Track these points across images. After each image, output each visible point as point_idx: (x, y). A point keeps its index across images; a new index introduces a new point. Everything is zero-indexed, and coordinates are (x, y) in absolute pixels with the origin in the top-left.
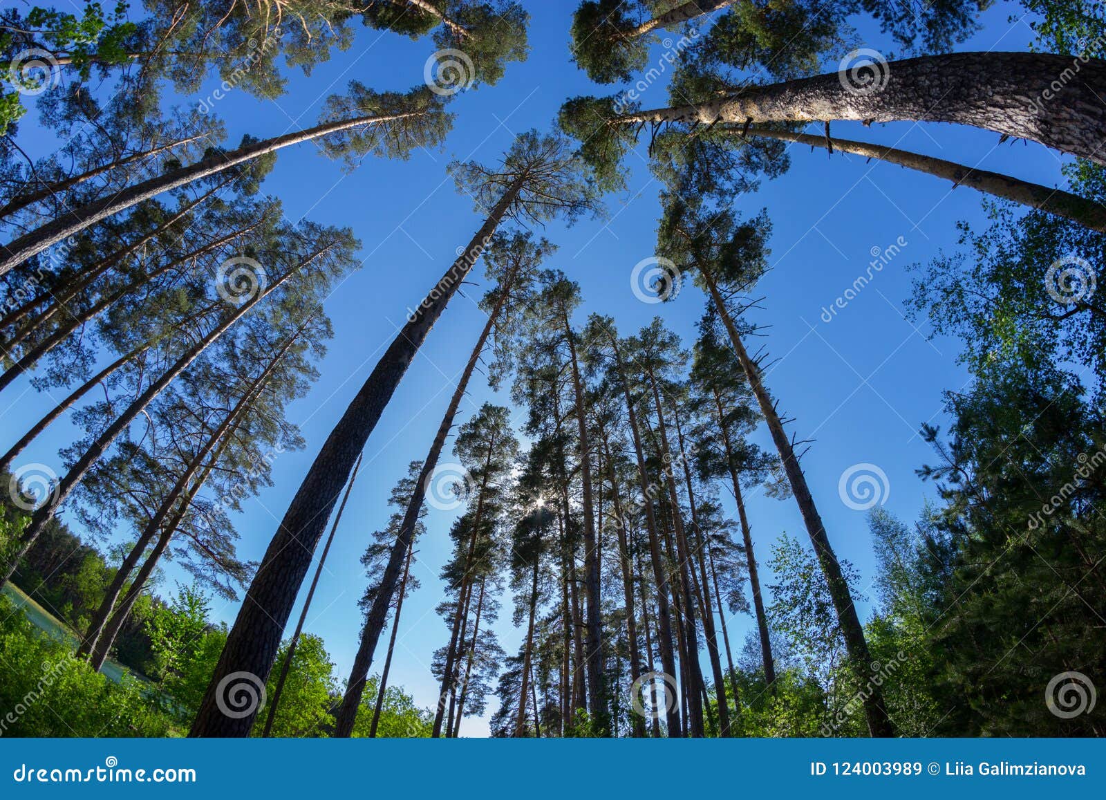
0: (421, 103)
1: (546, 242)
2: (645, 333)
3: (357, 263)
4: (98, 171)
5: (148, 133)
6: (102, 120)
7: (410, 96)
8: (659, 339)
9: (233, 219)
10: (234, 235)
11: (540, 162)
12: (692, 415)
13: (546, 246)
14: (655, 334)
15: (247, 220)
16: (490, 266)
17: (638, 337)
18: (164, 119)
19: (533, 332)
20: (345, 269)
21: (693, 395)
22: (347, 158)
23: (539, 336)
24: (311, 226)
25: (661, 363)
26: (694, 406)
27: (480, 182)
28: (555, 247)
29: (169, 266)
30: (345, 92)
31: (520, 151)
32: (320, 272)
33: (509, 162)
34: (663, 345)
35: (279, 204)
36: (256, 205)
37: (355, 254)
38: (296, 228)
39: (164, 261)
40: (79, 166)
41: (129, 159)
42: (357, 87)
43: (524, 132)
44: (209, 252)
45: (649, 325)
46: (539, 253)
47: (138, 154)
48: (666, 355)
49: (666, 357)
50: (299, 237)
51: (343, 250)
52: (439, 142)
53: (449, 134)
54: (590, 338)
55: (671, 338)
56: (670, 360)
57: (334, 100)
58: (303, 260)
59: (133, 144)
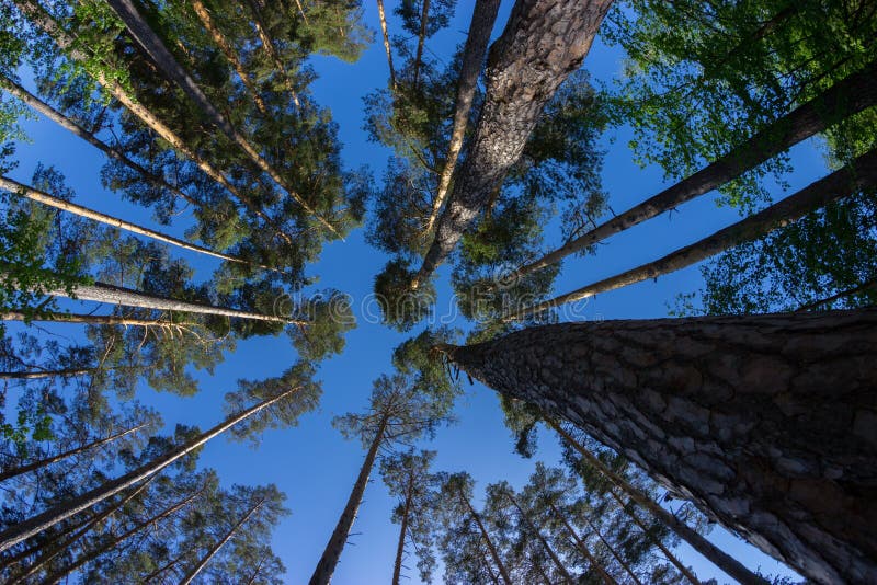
0: (293, 382)
1: (426, 452)
2: (534, 478)
3: (288, 512)
4: (68, 454)
5: (104, 423)
6: (68, 415)
7: (284, 379)
8: (547, 478)
9: (180, 490)
10: (184, 502)
11: (396, 396)
12: (602, 518)
13: (427, 457)
14: (543, 475)
15: (192, 489)
16: (391, 486)
17: (530, 484)
18: (115, 413)
19: (446, 523)
20: (280, 518)
21: (595, 502)
22: (251, 437)
23: (452, 525)
24: (242, 489)
25: (559, 495)
26: (600, 511)
27: (359, 427)
28: (435, 452)
29: (135, 531)
30: (235, 388)
31: (380, 394)
32: (259, 524)
33: (375, 404)
34: (552, 481)
35: (214, 473)
36: (197, 477)
37: (284, 504)
38: (231, 493)
39: (130, 526)
40: (55, 447)
41: (91, 445)
42: (243, 383)
43: (375, 379)
44: (167, 517)
45: (535, 472)
46: (425, 462)
47: (98, 441)
48: (559, 487)
49: (559, 488)
50: (234, 500)
51: (273, 502)
52: (316, 407)
53: (322, 398)
54: (494, 507)
55: (555, 473)
56: (563, 489)
57: (231, 396)
58: (243, 517)
59: (93, 432)
